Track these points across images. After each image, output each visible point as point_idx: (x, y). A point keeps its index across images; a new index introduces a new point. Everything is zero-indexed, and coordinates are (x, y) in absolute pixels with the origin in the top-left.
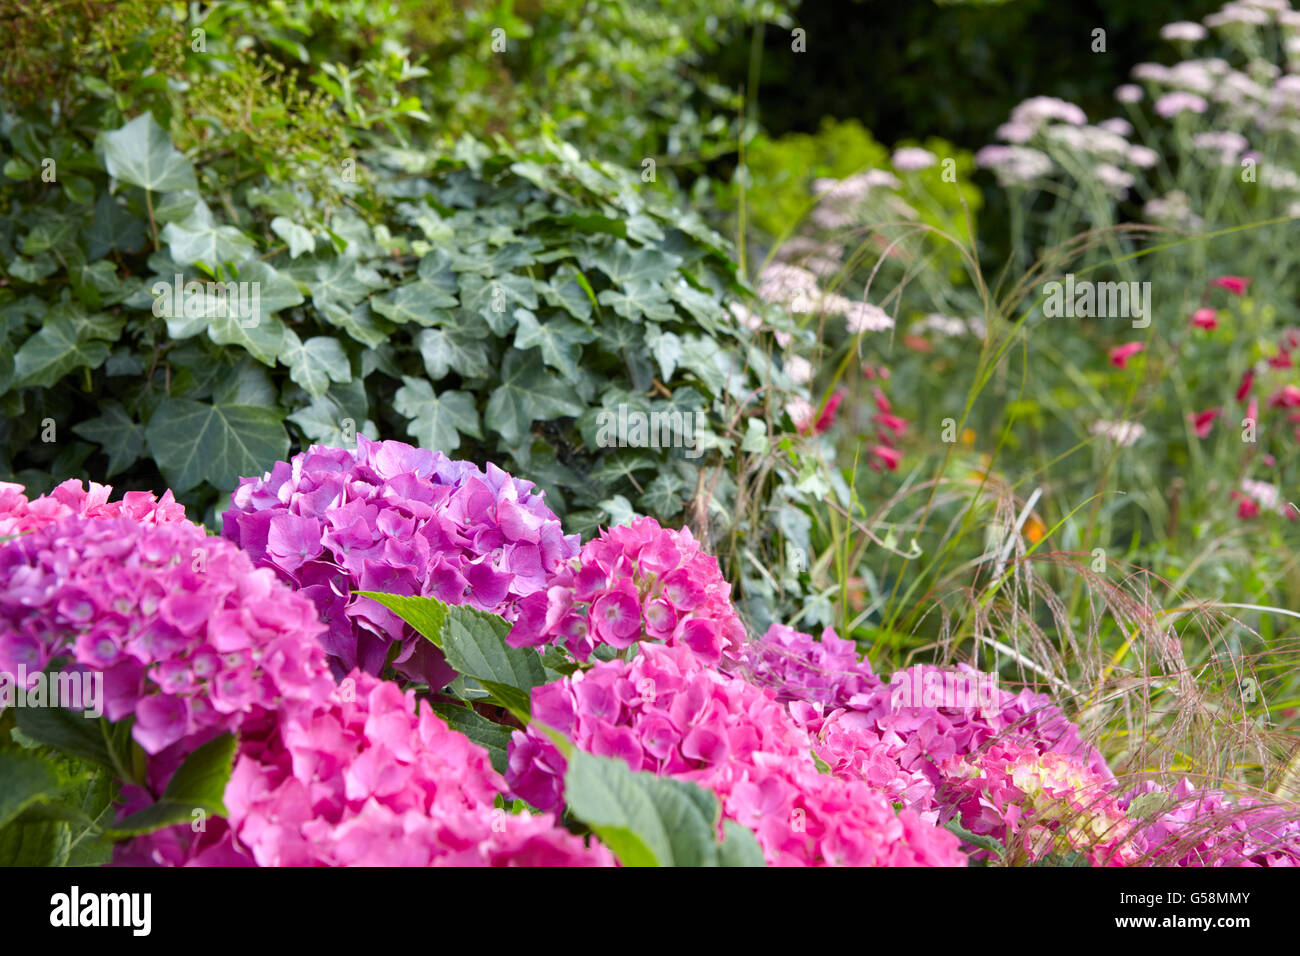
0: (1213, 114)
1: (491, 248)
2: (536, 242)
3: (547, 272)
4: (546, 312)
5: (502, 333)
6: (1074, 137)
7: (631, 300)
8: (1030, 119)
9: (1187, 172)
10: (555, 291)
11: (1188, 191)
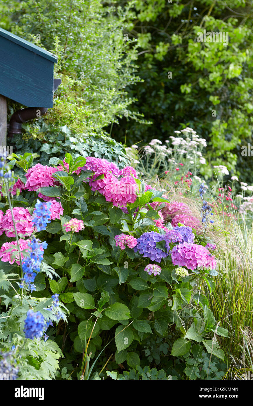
0: (180, 146)
1: (102, 145)
2: (106, 145)
3: (107, 148)
4: (108, 152)
5: (103, 153)
6: (158, 147)
7: (117, 152)
8: (154, 142)
9: (175, 155)
10: (109, 150)
11: (175, 158)
